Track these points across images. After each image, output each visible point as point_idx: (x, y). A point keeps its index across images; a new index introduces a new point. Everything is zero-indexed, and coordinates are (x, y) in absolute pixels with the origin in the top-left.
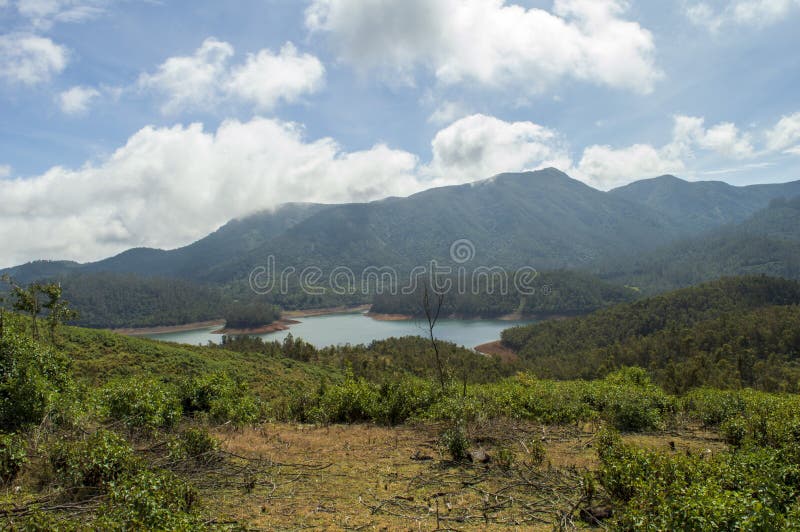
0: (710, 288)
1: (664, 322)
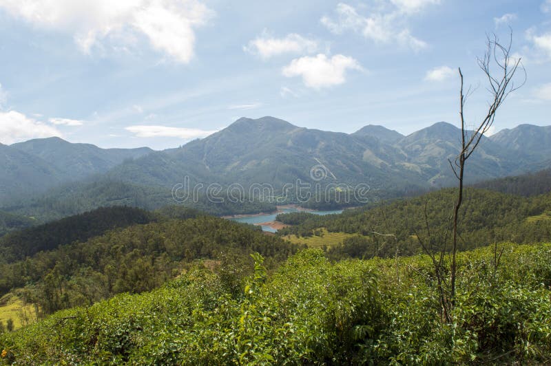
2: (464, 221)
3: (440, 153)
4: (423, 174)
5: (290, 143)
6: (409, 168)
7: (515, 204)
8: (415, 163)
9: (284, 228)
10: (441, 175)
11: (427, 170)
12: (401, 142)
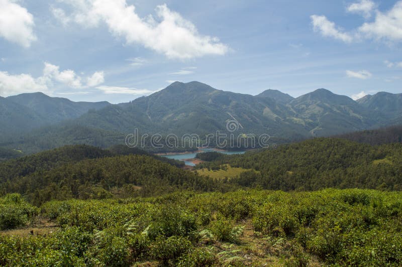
0: (59, 151)
1: (35, 169)
2: (328, 162)
3: (319, 111)
4: (307, 127)
5: (210, 101)
6: (296, 121)
7: (365, 150)
8: (301, 118)
9: (200, 163)
10: (320, 127)
11: (310, 124)
12: (291, 102)
